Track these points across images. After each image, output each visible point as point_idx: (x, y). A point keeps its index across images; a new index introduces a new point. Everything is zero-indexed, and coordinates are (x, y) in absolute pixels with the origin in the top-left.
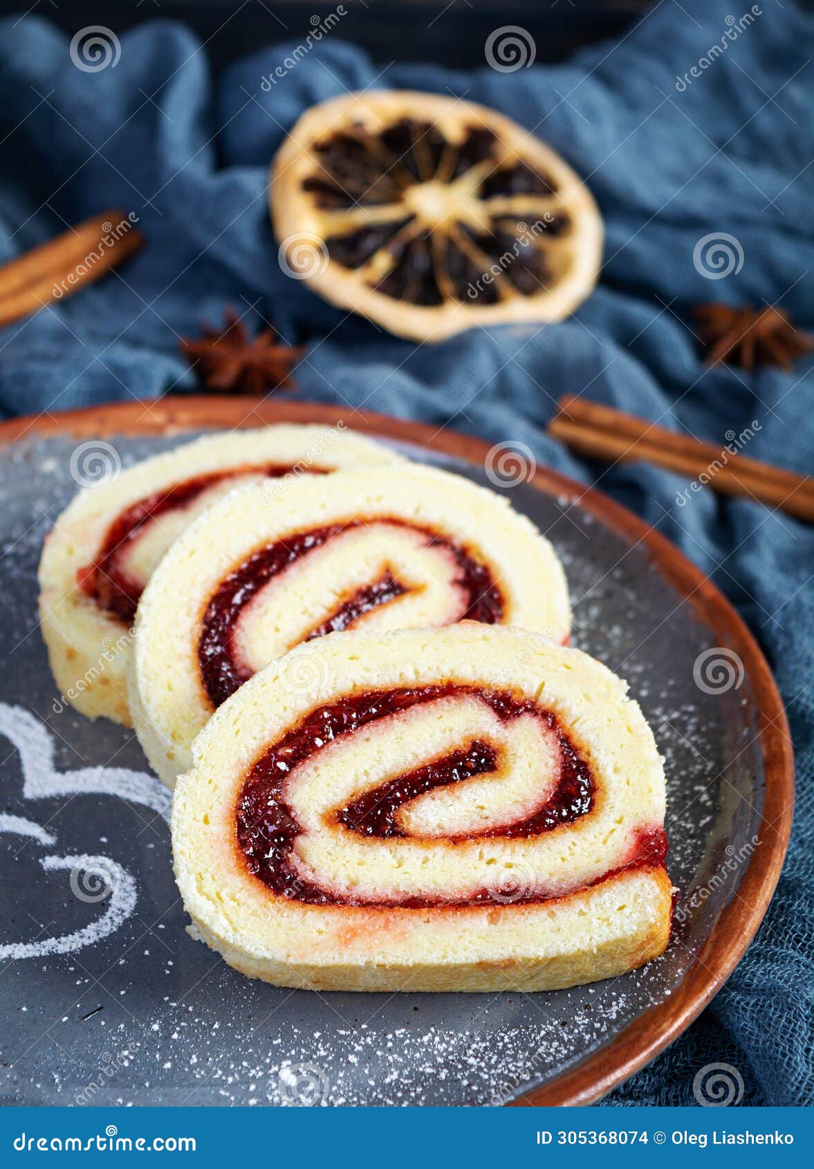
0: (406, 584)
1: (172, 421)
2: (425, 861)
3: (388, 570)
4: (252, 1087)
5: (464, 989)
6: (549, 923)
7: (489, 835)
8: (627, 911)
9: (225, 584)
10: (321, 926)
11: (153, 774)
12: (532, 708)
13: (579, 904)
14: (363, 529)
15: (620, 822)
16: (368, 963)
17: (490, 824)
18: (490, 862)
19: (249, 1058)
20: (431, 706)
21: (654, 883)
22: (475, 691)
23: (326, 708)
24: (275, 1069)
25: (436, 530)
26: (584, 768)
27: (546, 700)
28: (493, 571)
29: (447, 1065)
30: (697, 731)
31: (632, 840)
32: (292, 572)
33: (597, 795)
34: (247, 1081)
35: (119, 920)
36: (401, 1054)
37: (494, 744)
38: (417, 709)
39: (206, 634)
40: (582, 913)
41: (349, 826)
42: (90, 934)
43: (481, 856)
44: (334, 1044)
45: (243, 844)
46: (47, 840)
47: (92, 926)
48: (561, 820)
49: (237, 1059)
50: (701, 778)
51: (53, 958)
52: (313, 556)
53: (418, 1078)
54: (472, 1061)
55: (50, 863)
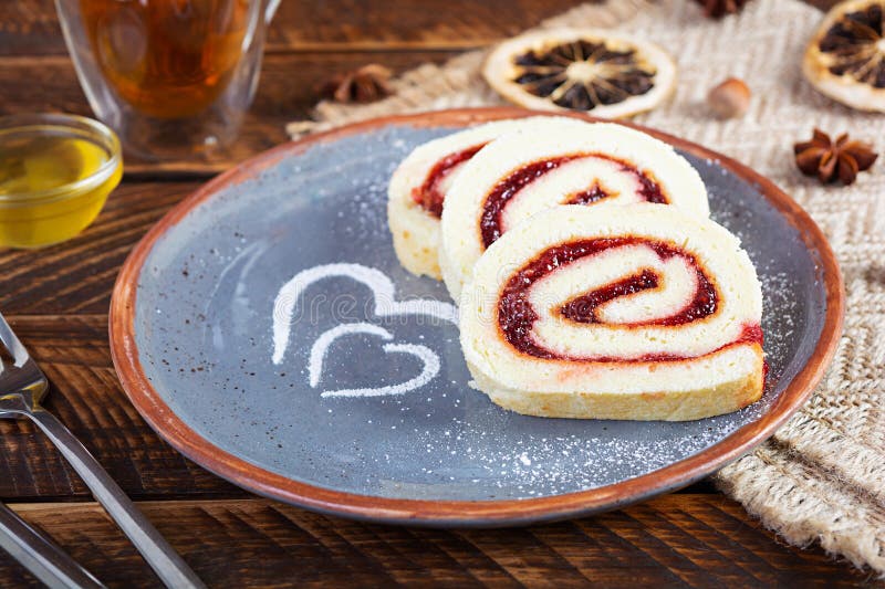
0: (608, 192)
2: (612, 337)
3: (597, 183)
4: (504, 465)
5: (635, 417)
6: (686, 372)
7: (652, 324)
8: (735, 366)
9: (498, 187)
10: (547, 371)
11: (453, 302)
12: (681, 253)
13: (706, 362)
14: (583, 159)
15: (733, 319)
16: (575, 393)
17: (652, 318)
18: (653, 339)
19: (502, 451)
20: (618, 249)
21: (752, 351)
22: (648, 242)
23: (555, 248)
24: (518, 456)
25: (627, 162)
26: (711, 288)
27: (690, 248)
28: (662, 187)
29: (622, 458)
30: (788, 286)
31: (740, 330)
32: (539, 182)
33: (719, 304)
34: (501, 462)
35: (429, 379)
36: (595, 452)
37: (656, 272)
38: (609, 250)
39: (485, 215)
40: (707, 367)
41: (566, 316)
42: (411, 385)
43: (646, 335)
44: (555, 445)
45: (501, 324)
47: (412, 381)
48: (696, 317)
49: (496, 451)
50: (788, 311)
51: (388, 397)
52: (551, 173)
53: (604, 464)
54: (637, 455)
55: (389, 348)
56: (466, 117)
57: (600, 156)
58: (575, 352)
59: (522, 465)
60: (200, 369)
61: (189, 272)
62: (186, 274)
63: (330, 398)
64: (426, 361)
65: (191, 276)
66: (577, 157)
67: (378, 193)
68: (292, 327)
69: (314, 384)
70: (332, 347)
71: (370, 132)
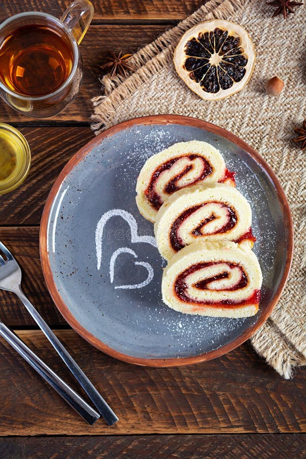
0: (216, 217)
1: (168, 122)
2: (211, 294)
3: (213, 213)
6: (233, 312)
8: (249, 312)
10: (189, 307)
12: (237, 265)
14: (209, 204)
15: (252, 288)
17: (225, 288)
18: (224, 295)
22: (227, 263)
24: (178, 323)
25: (225, 203)
27: (241, 264)
31: (253, 293)
33: (248, 283)
34: (173, 326)
35: (150, 280)
36: (202, 322)
37: (229, 273)
40: (240, 311)
41: (197, 287)
42: (144, 284)
43: (222, 294)
46: (136, 256)
47: (145, 282)
49: (171, 320)
50: (273, 254)
51: (137, 289)
55: (137, 263)
56: (165, 121)
57: (215, 202)
58: (199, 299)
59: (179, 327)
60: (73, 273)
61: (63, 216)
62: (62, 218)
63: (118, 289)
64: (149, 272)
65: (64, 219)
66: (206, 203)
67: (130, 162)
68: (102, 248)
69: (112, 281)
70: (117, 260)
71: (127, 129)
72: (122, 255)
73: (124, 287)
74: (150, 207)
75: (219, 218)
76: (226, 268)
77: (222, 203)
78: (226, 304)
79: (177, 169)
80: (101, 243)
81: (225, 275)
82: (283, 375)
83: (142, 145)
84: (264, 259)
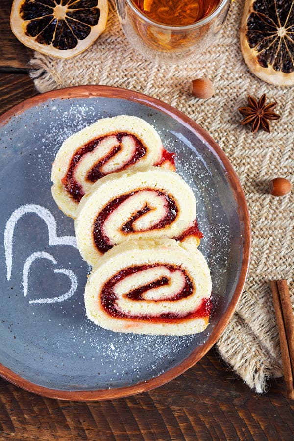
0: (151, 208)
1: (91, 94)
2: (148, 306)
4: (104, 350)
6: (177, 328)
8: (196, 327)
10: (121, 324)
12: (179, 268)
15: (199, 297)
17: (165, 298)
18: (165, 307)
24: (110, 345)
25: (161, 190)
27: (183, 267)
31: (201, 302)
32: (119, 208)
33: (194, 291)
34: (103, 348)
35: (73, 292)
36: (140, 342)
37: (168, 278)
40: (185, 326)
41: (129, 298)
42: (66, 296)
43: (162, 305)
45: (102, 302)
46: (55, 262)
47: (67, 294)
49: (101, 341)
50: (227, 254)
51: (57, 303)
55: (56, 271)
56: (87, 93)
57: (149, 189)
58: (133, 313)
59: (111, 350)
63: (33, 304)
64: (72, 281)
66: (137, 191)
67: (46, 146)
68: (13, 253)
69: (25, 295)
70: (31, 268)
71: (39, 104)
72: (38, 261)
73: (41, 301)
74: (69, 199)
75: (154, 209)
76: (165, 272)
77: (157, 191)
78: (168, 318)
79: (102, 151)
80: (11, 247)
81: (164, 282)
82: (254, 388)
83: (60, 124)
84: (215, 260)
